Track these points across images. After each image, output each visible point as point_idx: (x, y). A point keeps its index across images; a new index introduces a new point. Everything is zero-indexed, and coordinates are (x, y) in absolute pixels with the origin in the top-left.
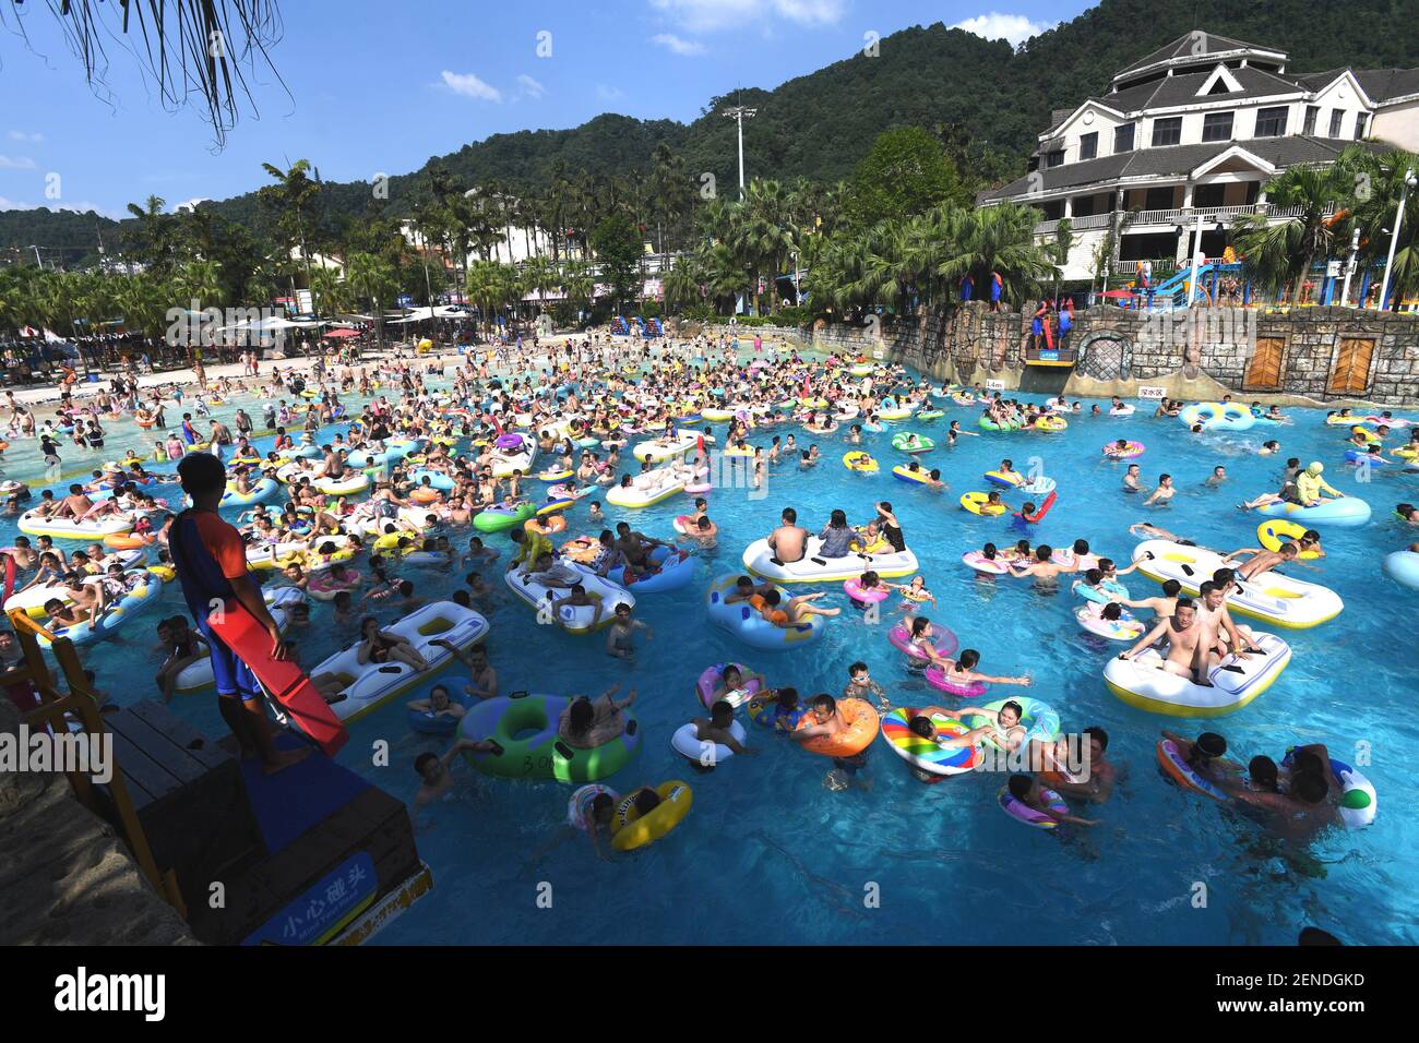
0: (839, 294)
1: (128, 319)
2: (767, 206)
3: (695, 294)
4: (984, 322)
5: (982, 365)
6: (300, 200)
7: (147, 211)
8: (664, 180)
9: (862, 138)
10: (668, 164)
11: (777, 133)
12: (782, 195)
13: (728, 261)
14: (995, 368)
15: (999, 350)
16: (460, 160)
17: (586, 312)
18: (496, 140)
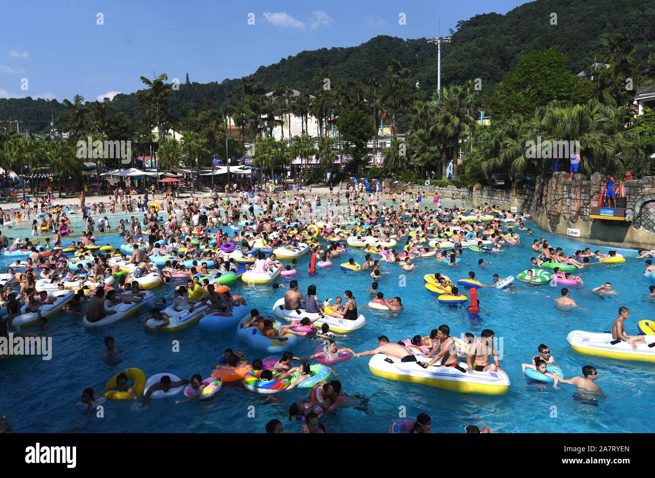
0: (484, 165)
1: (52, 166)
2: (452, 104)
3: (404, 163)
4: (565, 187)
5: (565, 218)
6: (158, 98)
7: (73, 103)
8: (393, 85)
9: (576, 46)
10: (399, 74)
11: (506, 45)
12: (462, 96)
13: (425, 141)
14: (573, 221)
15: (575, 208)
16: (279, 68)
17: (332, 173)
18: (304, 55)
